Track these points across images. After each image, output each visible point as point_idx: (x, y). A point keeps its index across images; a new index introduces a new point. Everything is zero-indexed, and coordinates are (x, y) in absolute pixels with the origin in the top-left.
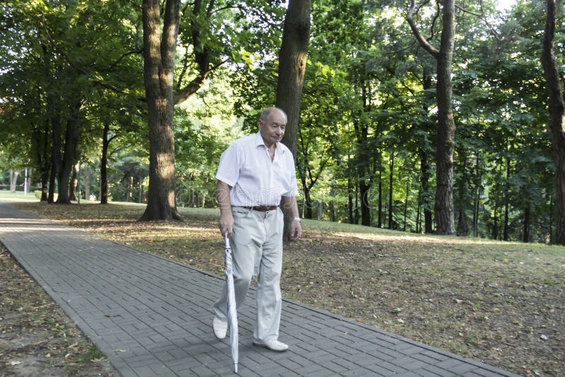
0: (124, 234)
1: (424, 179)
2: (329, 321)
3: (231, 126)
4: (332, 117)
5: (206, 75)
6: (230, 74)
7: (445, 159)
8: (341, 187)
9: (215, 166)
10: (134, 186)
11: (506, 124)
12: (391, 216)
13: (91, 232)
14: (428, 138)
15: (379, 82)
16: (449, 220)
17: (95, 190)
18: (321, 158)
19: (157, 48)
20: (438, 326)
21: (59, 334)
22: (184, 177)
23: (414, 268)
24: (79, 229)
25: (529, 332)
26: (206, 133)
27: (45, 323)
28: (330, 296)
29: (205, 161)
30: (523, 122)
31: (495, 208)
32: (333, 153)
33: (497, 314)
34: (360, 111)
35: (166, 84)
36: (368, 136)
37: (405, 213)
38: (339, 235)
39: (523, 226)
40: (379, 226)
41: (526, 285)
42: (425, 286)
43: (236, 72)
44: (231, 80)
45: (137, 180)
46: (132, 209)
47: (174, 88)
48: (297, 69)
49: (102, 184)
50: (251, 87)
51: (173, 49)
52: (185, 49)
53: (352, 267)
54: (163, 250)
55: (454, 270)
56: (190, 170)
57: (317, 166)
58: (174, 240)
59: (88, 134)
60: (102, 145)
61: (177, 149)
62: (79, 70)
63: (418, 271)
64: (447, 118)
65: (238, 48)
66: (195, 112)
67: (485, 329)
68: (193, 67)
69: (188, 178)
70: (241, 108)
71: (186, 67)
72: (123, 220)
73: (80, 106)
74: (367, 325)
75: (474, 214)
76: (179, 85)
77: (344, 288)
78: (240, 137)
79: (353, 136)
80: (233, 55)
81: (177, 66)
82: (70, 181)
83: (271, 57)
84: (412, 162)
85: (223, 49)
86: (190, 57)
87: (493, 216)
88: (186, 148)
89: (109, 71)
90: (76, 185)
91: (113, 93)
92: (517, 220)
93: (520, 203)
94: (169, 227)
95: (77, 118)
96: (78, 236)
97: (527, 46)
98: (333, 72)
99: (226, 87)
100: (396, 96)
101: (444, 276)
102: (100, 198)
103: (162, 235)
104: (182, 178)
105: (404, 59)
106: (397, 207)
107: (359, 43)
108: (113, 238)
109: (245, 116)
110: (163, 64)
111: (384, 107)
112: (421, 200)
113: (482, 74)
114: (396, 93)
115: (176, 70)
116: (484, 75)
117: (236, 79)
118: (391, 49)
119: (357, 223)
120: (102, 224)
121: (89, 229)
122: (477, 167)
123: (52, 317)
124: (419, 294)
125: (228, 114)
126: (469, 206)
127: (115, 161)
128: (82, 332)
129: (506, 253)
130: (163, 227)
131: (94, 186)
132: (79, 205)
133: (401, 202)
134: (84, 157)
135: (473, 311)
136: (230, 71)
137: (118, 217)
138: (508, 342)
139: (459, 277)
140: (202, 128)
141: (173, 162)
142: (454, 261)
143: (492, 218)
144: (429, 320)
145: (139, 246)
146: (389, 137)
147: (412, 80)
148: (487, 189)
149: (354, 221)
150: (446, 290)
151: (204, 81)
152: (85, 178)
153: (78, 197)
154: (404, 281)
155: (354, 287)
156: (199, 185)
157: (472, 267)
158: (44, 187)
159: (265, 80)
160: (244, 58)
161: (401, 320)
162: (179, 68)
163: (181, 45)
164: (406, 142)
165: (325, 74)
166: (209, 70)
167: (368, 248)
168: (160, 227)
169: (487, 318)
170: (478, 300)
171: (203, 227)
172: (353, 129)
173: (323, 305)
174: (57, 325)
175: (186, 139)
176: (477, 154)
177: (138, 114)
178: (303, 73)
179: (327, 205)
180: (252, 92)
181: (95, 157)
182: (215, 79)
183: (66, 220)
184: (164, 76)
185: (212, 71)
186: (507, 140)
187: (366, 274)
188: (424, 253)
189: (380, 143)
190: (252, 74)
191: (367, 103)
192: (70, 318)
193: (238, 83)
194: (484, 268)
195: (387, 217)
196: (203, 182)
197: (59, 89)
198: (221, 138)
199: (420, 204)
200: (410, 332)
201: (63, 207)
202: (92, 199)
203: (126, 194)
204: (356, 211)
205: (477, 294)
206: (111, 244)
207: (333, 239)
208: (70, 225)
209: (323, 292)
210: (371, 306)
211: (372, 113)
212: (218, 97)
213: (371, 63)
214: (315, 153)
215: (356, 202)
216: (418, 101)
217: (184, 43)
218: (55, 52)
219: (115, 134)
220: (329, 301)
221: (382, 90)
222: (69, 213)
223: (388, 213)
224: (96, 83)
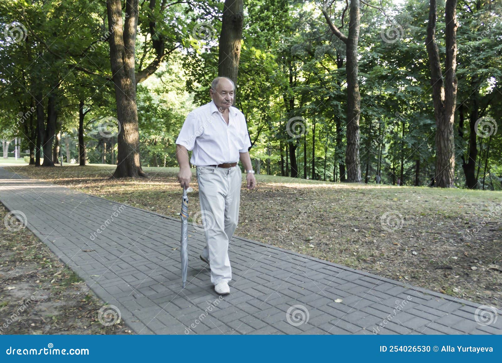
0: (99, 189)
1: (339, 140)
2: (258, 248)
3: (185, 101)
4: (265, 92)
5: (161, 59)
6: (182, 57)
7: (353, 124)
8: (274, 147)
9: (173, 133)
10: (107, 151)
11: (401, 95)
12: (314, 169)
13: (72, 188)
14: (341, 107)
15: (303, 63)
16: (356, 171)
17: (75, 155)
18: (258, 124)
19: (120, 36)
20: (339, 249)
21: (46, 266)
22: (148, 142)
23: (325, 207)
24: (61, 186)
25: (405, 250)
26: (164, 106)
27: (35, 258)
28: (260, 230)
29: (164, 129)
30: (414, 93)
31: (393, 161)
32: (267, 121)
33: (383, 238)
34: (287, 87)
35: (129, 66)
36: (295, 107)
37: (325, 167)
38: (271, 185)
39: (415, 174)
40: (305, 178)
41: (407, 217)
42: (332, 220)
43: (187, 56)
44: (183, 62)
45: (109, 146)
46: (106, 169)
47: (136, 70)
48: (234, 53)
49: (80, 150)
50: (199, 68)
51: (134, 37)
52: (144, 37)
53: (279, 208)
54: (131, 200)
55: (356, 208)
56: (153, 137)
57: (255, 131)
58: (139, 193)
59: (67, 109)
60: (79, 118)
61: (140, 119)
62: (55, 56)
63: (328, 209)
64: (354, 91)
65: (188, 36)
66: (154, 89)
67: (373, 249)
68: (152, 52)
69: (151, 143)
70: (192, 85)
71: (145, 52)
72: (99, 178)
73: (59, 85)
74: (286, 249)
75: (378, 166)
76: (140, 67)
77: (271, 224)
78: (192, 109)
79: (282, 107)
80: (183, 42)
81: (138, 51)
82: (53, 148)
83: (215, 43)
84: (329, 127)
85: (175, 37)
86: (148, 44)
87: (392, 167)
88: (148, 118)
89: (82, 56)
90: (58, 151)
91: (85, 75)
92: (411, 170)
93: (412, 157)
94: (136, 182)
95: (56, 95)
96: (60, 191)
97: (417, 33)
98: (264, 55)
99: (179, 68)
100: (316, 74)
101: (347, 212)
102: (79, 161)
103: (130, 189)
104: (147, 143)
105: (321, 44)
106: (320, 162)
107: (285, 31)
108: (90, 192)
109: (195, 92)
110: (126, 50)
111: (307, 83)
112: (337, 156)
113: (382, 55)
114: (316, 71)
115: (138, 54)
116: (384, 56)
117: (187, 62)
118: (311, 36)
119: (287, 175)
120: (81, 182)
121: (70, 186)
122: (379, 129)
123: (41, 254)
124: (327, 226)
125: (181, 90)
126: (374, 160)
127: (90, 130)
128: (65, 264)
129: (396, 194)
130: (131, 183)
131: (74, 151)
132: (62, 167)
133: (322, 159)
134: (64, 128)
135: (366, 236)
136: (183, 55)
137: (93, 175)
138: (388, 257)
139: (358, 213)
140: (161, 102)
141: (137, 130)
142: (357, 201)
143: (392, 169)
144: (333, 244)
145: (111, 198)
146: (311, 107)
147: (329, 61)
148: (387, 146)
149: (285, 173)
150: (347, 223)
151: (161, 63)
152: (66, 145)
153: (61, 161)
154: (317, 217)
155: (279, 223)
156: (160, 148)
157: (368, 205)
158: (32, 153)
159: (210, 62)
160: (192, 44)
161: (312, 246)
162: (140, 53)
163: (141, 34)
164: (325, 111)
165: (258, 57)
166: (164, 54)
167: (292, 194)
168: (128, 183)
169: (375, 241)
170: (371, 228)
171: (163, 181)
172: (283, 100)
173: (254, 237)
174: (44, 259)
175: (148, 111)
176: (379, 119)
177: (108, 91)
178: (239, 56)
179: (265, 162)
180: (200, 72)
181: (73, 128)
182: (170, 61)
183: (51, 180)
184: (127, 60)
185: (167, 55)
186: (402, 107)
187: (288, 213)
188: (336, 196)
189: (304, 112)
190: (200, 58)
191: (294, 80)
192: (55, 254)
193: (189, 64)
194: (378, 205)
195: (311, 171)
196: (164, 146)
197: (40, 71)
198: (177, 110)
199: (336, 159)
200: (317, 254)
201: (47, 169)
202: (73, 162)
203: (101, 158)
204: (287, 166)
205: (370, 224)
206: (88, 197)
207: (266, 188)
208: (55, 183)
209: (255, 228)
210: (291, 237)
211: (297, 88)
212: (173, 77)
213: (295, 48)
214: (253, 121)
215: (287, 158)
216: (333, 78)
217: (143, 32)
218: (35, 41)
219: (89, 108)
220: (259, 234)
221: (305, 69)
222: (53, 174)
223: (311, 167)
224: (71, 66)
